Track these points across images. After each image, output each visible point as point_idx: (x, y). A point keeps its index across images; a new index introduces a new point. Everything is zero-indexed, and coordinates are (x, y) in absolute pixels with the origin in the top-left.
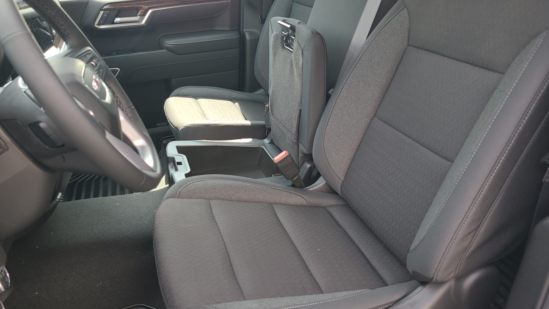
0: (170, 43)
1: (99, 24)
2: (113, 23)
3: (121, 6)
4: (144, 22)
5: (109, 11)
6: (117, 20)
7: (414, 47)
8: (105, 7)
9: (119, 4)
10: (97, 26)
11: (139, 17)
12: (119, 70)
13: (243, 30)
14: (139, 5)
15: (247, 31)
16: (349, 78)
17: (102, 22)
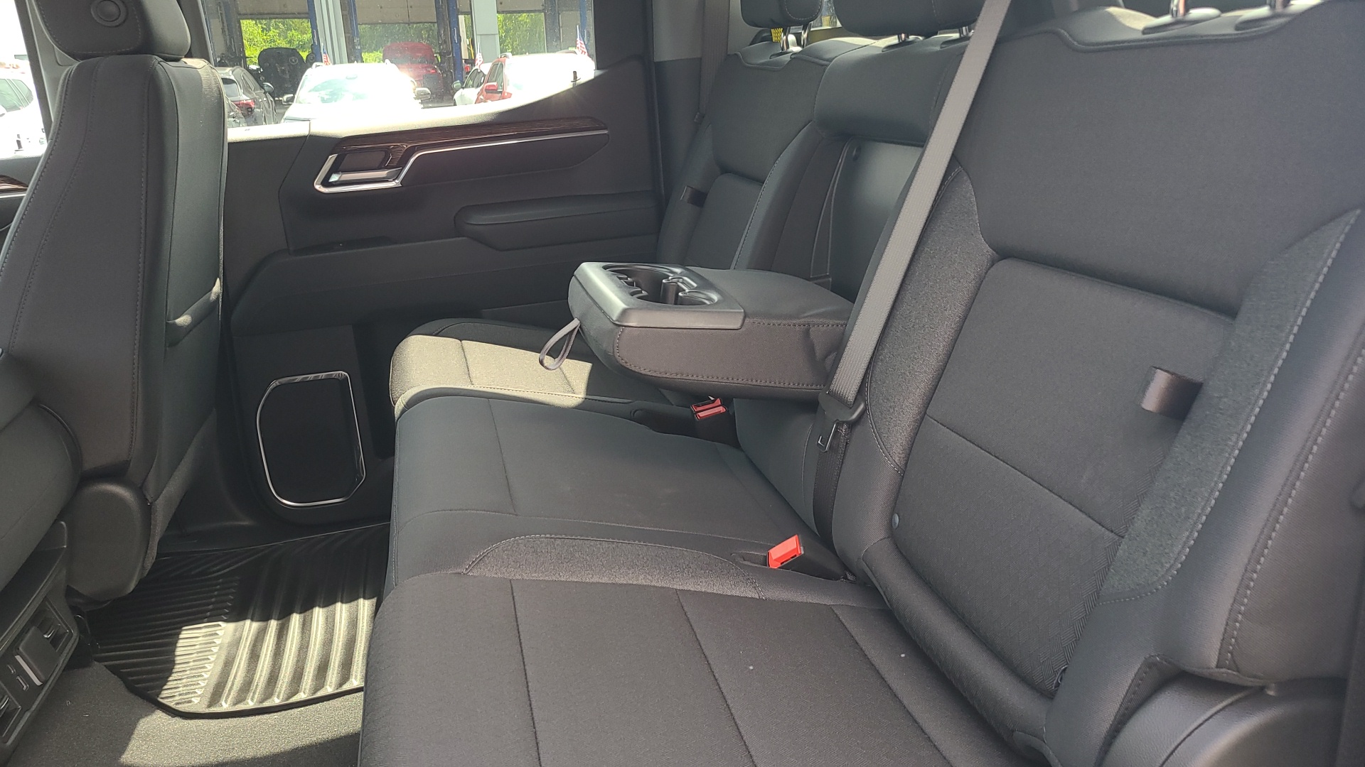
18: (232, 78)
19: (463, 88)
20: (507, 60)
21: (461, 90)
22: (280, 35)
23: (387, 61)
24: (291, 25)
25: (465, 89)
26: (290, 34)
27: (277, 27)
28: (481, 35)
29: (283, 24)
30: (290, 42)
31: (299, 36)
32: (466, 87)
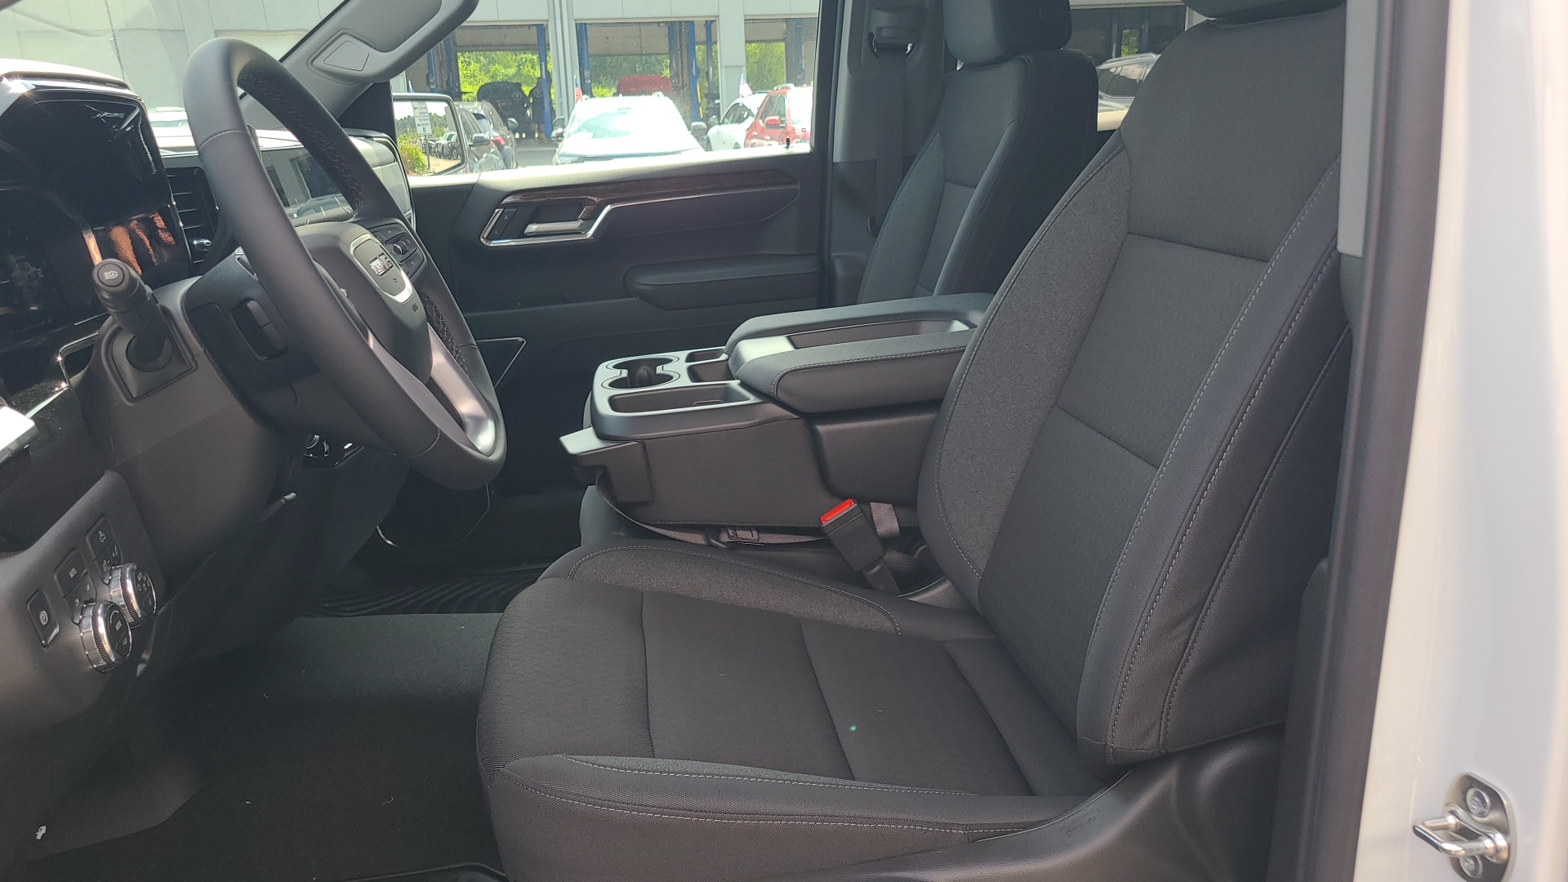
0: (648, 281)
1: (489, 238)
2: (523, 236)
3: (542, 197)
4: (591, 232)
5: (515, 210)
6: (532, 228)
7: (1139, 235)
8: (506, 200)
9: (539, 193)
10: (484, 242)
11: (581, 221)
12: (523, 342)
13: (829, 254)
14: (583, 195)
15: (839, 257)
16: (997, 315)
17: (496, 233)
18: (482, 113)
19: (720, 124)
20: (788, 92)
21: (718, 126)
22: (480, 70)
23: (621, 95)
24: (493, 58)
25: (722, 126)
26: (493, 68)
27: (478, 61)
28: (726, 67)
29: (484, 56)
30: (492, 77)
31: (503, 71)
32: (723, 123)
